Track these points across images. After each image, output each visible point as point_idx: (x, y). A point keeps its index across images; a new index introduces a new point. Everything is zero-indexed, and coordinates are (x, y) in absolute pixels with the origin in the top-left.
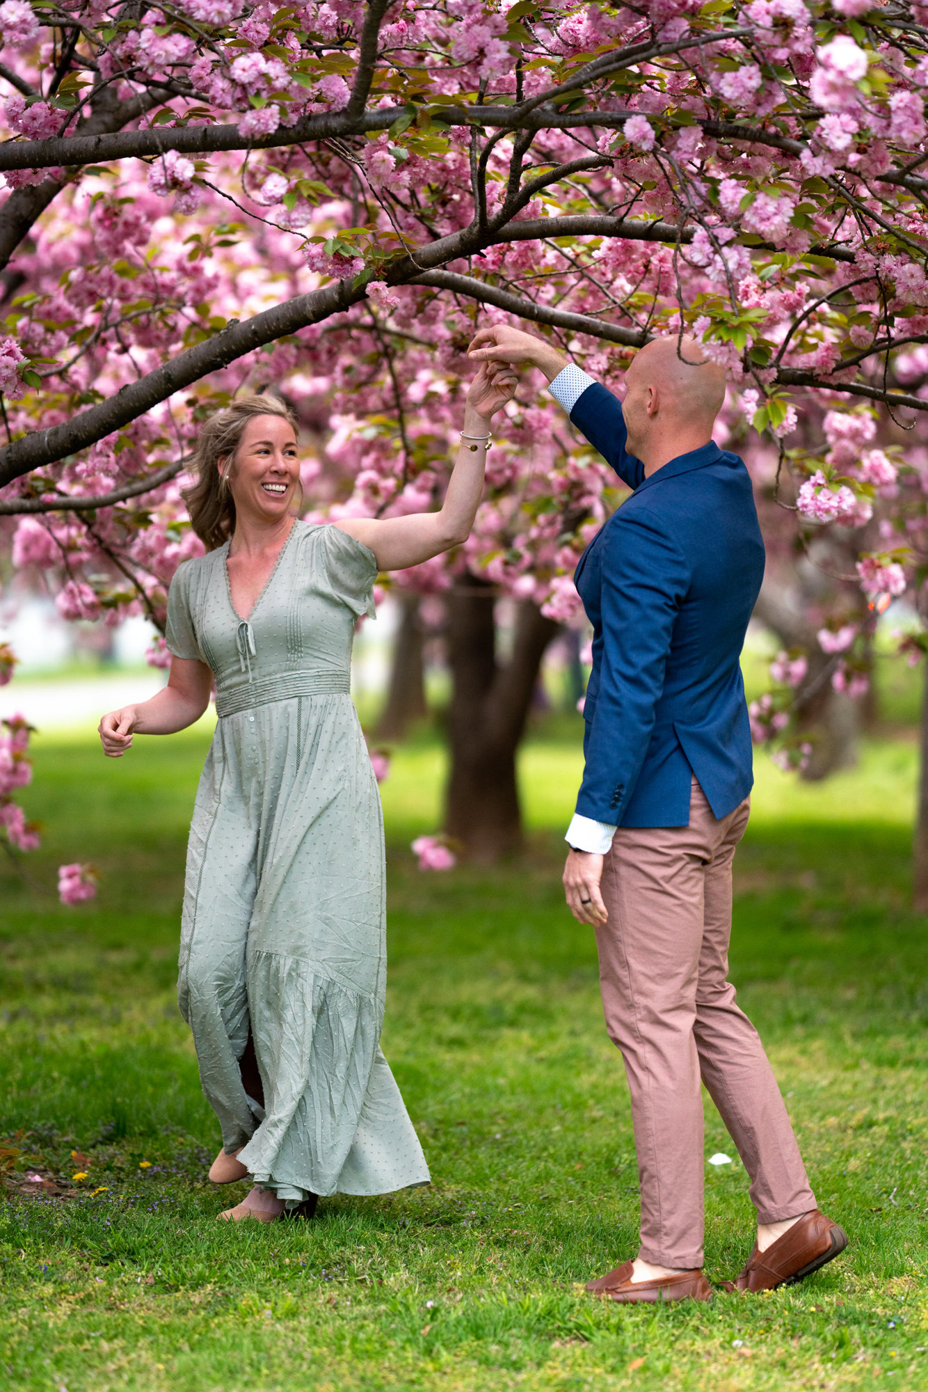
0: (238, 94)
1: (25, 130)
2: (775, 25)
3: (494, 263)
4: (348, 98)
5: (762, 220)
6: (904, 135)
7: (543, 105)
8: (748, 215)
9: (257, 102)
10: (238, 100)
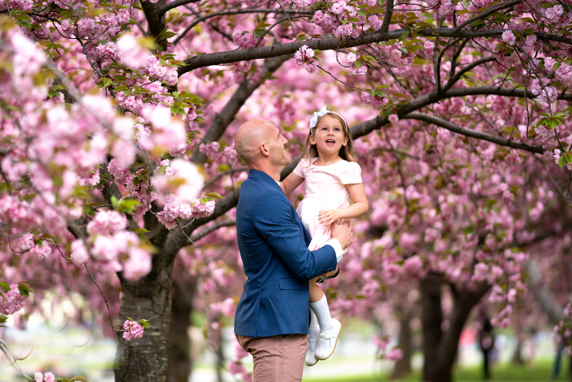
0: (335, 19)
1: (242, 45)
4: (381, 25)
5: (564, 74)
7: (466, 26)
8: (557, 72)
9: (343, 22)
10: (335, 22)
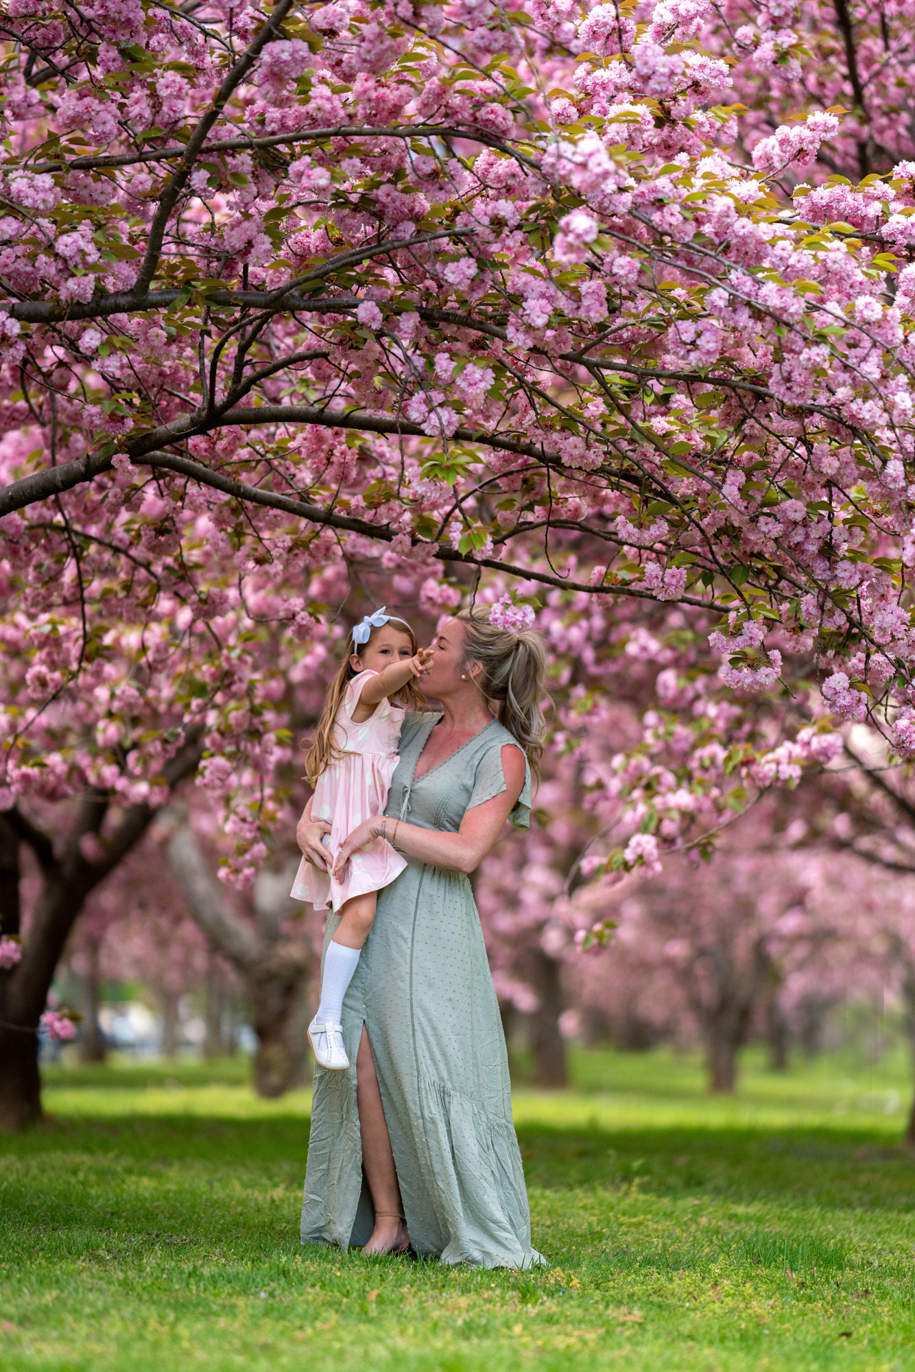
0: (61, 266)
2: (492, 223)
3: (206, 450)
4: (135, 280)
5: (470, 385)
6: (592, 314)
7: (292, 291)
8: (459, 381)
9: (75, 272)
10: (60, 270)
